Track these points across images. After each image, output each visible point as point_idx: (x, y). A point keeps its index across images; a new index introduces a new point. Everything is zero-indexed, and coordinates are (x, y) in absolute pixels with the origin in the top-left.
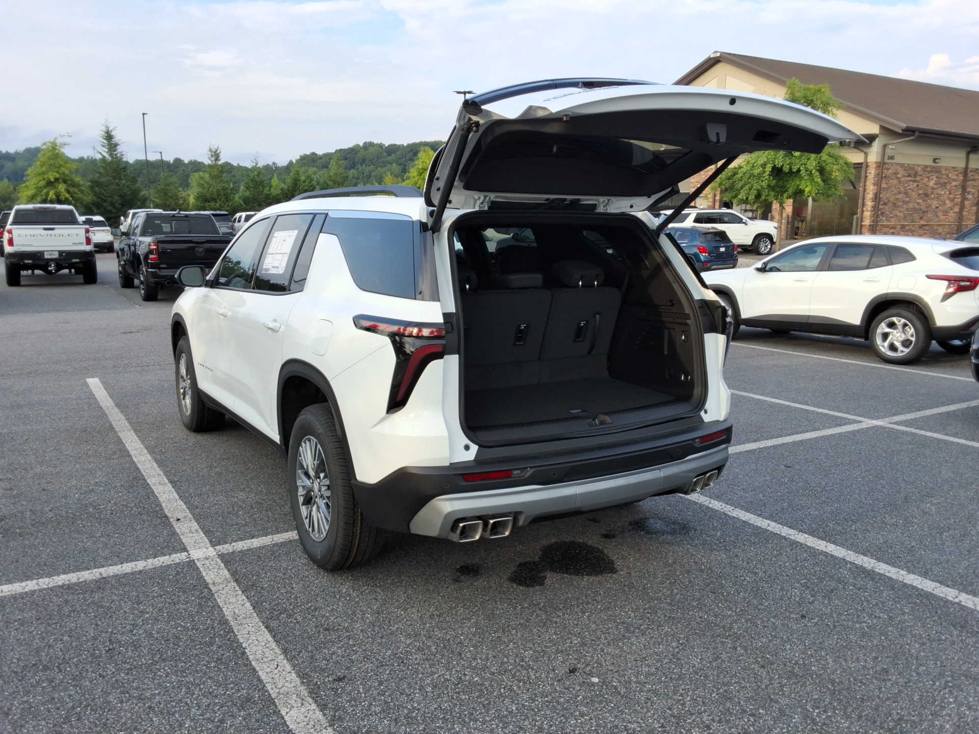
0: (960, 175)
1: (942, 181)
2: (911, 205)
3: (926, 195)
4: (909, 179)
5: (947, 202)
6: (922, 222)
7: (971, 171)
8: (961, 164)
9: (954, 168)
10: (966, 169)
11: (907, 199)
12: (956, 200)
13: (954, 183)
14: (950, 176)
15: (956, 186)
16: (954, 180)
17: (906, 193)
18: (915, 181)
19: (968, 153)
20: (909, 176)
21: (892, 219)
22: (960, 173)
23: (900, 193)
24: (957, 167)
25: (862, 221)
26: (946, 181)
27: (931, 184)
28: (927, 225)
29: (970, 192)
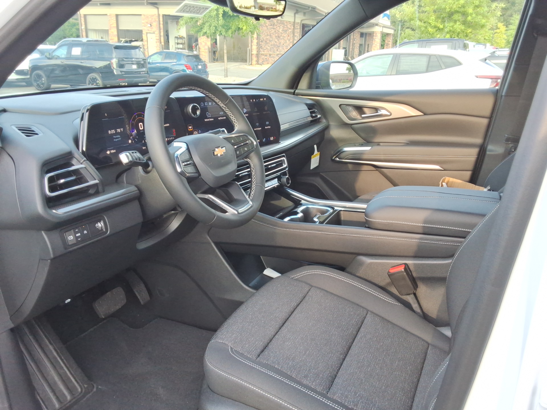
0: (292, 26)
1: (285, 29)
2: (273, 42)
3: (279, 37)
4: (271, 27)
5: (287, 41)
6: (278, 53)
7: (296, 24)
8: (292, 20)
9: (289, 22)
10: (294, 22)
11: (271, 39)
12: (291, 40)
13: (290, 31)
14: (288, 26)
15: (290, 32)
16: (290, 29)
17: (270, 36)
18: (274, 29)
19: (295, 14)
20: (271, 25)
21: (265, 51)
22: (292, 25)
23: (268, 35)
24: (291, 21)
25: (252, 52)
26: (287, 29)
27: (281, 30)
28: (279, 54)
29: (296, 35)
